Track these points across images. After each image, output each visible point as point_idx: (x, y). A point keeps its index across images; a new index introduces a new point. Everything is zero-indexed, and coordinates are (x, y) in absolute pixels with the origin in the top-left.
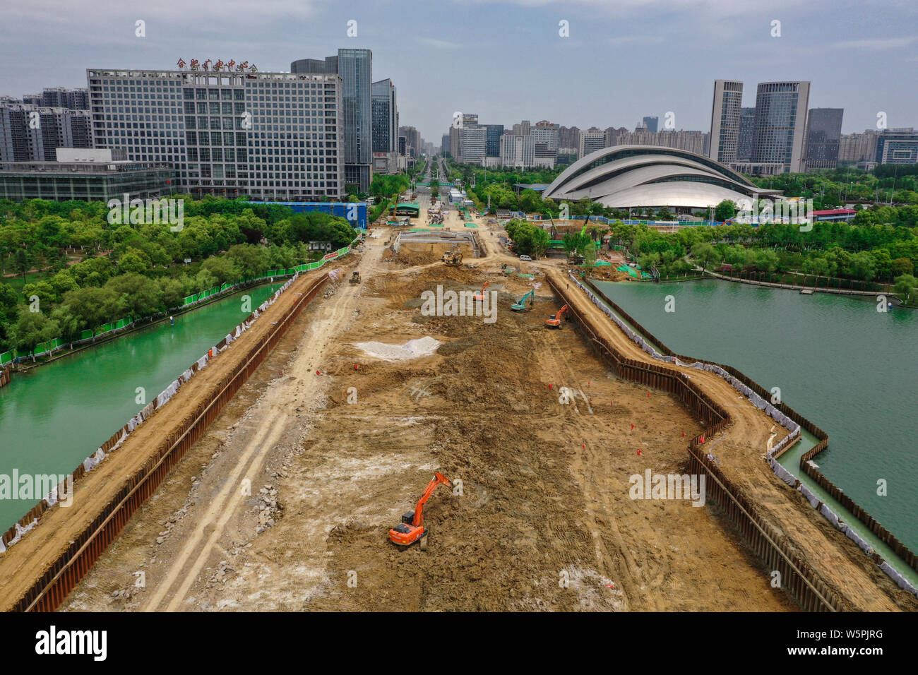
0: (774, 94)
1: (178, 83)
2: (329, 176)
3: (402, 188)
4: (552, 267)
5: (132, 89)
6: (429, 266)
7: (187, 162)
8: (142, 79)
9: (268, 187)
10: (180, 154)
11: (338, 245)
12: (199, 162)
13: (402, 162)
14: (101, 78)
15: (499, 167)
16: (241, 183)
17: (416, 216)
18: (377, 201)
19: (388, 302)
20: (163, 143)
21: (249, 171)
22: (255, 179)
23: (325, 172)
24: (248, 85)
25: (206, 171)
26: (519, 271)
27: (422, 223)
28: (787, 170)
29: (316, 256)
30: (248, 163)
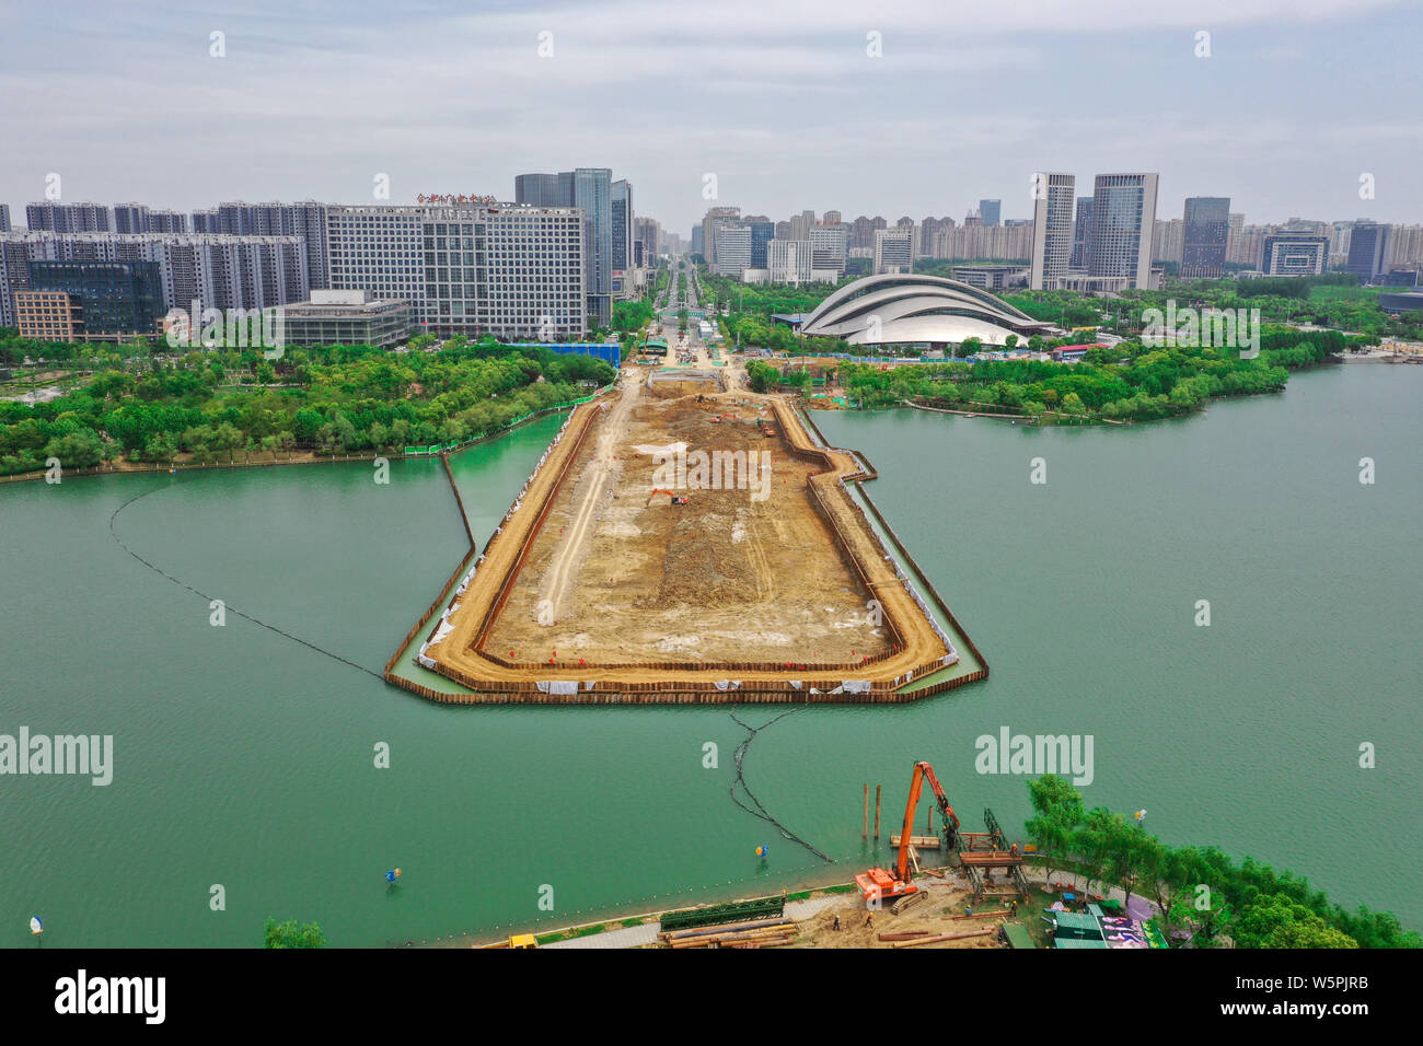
0: (1114, 189)
1: (418, 219)
2: (572, 312)
3: (647, 320)
4: (778, 400)
5: (371, 226)
6: (679, 399)
7: (425, 299)
8: (381, 215)
9: (509, 325)
10: (418, 291)
11: (603, 383)
12: (438, 299)
13: (639, 276)
14: (339, 214)
15: (766, 282)
16: (481, 320)
17: (664, 354)
18: (623, 338)
19: (649, 425)
20: (401, 280)
21: (489, 308)
22: (496, 316)
23: (568, 308)
24: (490, 220)
25: (445, 308)
26: (751, 403)
27: (670, 361)
28: (1133, 285)
29: (588, 392)
30: (489, 300)
